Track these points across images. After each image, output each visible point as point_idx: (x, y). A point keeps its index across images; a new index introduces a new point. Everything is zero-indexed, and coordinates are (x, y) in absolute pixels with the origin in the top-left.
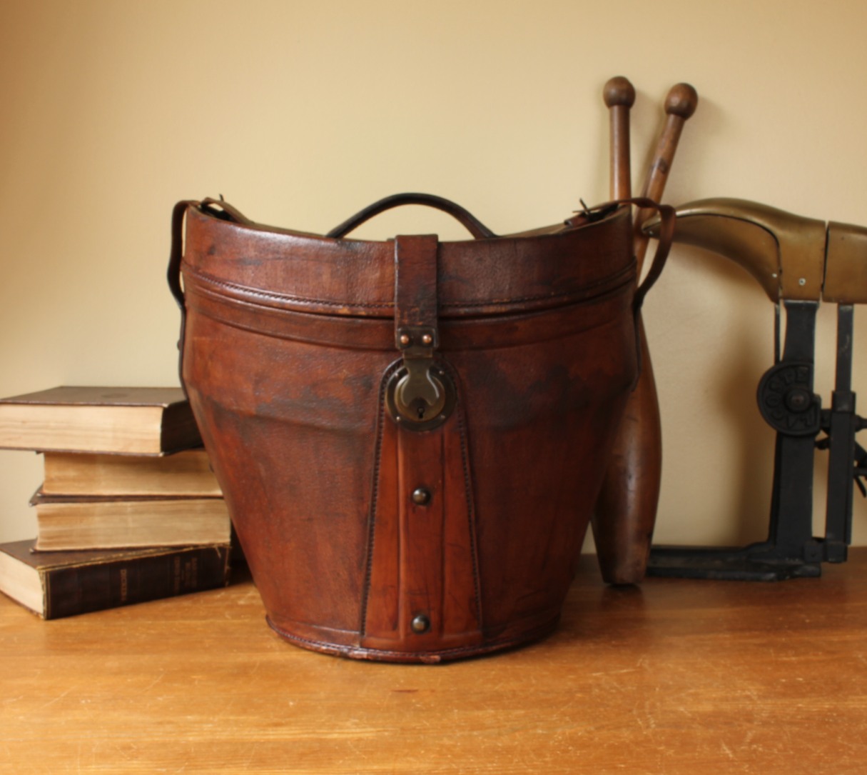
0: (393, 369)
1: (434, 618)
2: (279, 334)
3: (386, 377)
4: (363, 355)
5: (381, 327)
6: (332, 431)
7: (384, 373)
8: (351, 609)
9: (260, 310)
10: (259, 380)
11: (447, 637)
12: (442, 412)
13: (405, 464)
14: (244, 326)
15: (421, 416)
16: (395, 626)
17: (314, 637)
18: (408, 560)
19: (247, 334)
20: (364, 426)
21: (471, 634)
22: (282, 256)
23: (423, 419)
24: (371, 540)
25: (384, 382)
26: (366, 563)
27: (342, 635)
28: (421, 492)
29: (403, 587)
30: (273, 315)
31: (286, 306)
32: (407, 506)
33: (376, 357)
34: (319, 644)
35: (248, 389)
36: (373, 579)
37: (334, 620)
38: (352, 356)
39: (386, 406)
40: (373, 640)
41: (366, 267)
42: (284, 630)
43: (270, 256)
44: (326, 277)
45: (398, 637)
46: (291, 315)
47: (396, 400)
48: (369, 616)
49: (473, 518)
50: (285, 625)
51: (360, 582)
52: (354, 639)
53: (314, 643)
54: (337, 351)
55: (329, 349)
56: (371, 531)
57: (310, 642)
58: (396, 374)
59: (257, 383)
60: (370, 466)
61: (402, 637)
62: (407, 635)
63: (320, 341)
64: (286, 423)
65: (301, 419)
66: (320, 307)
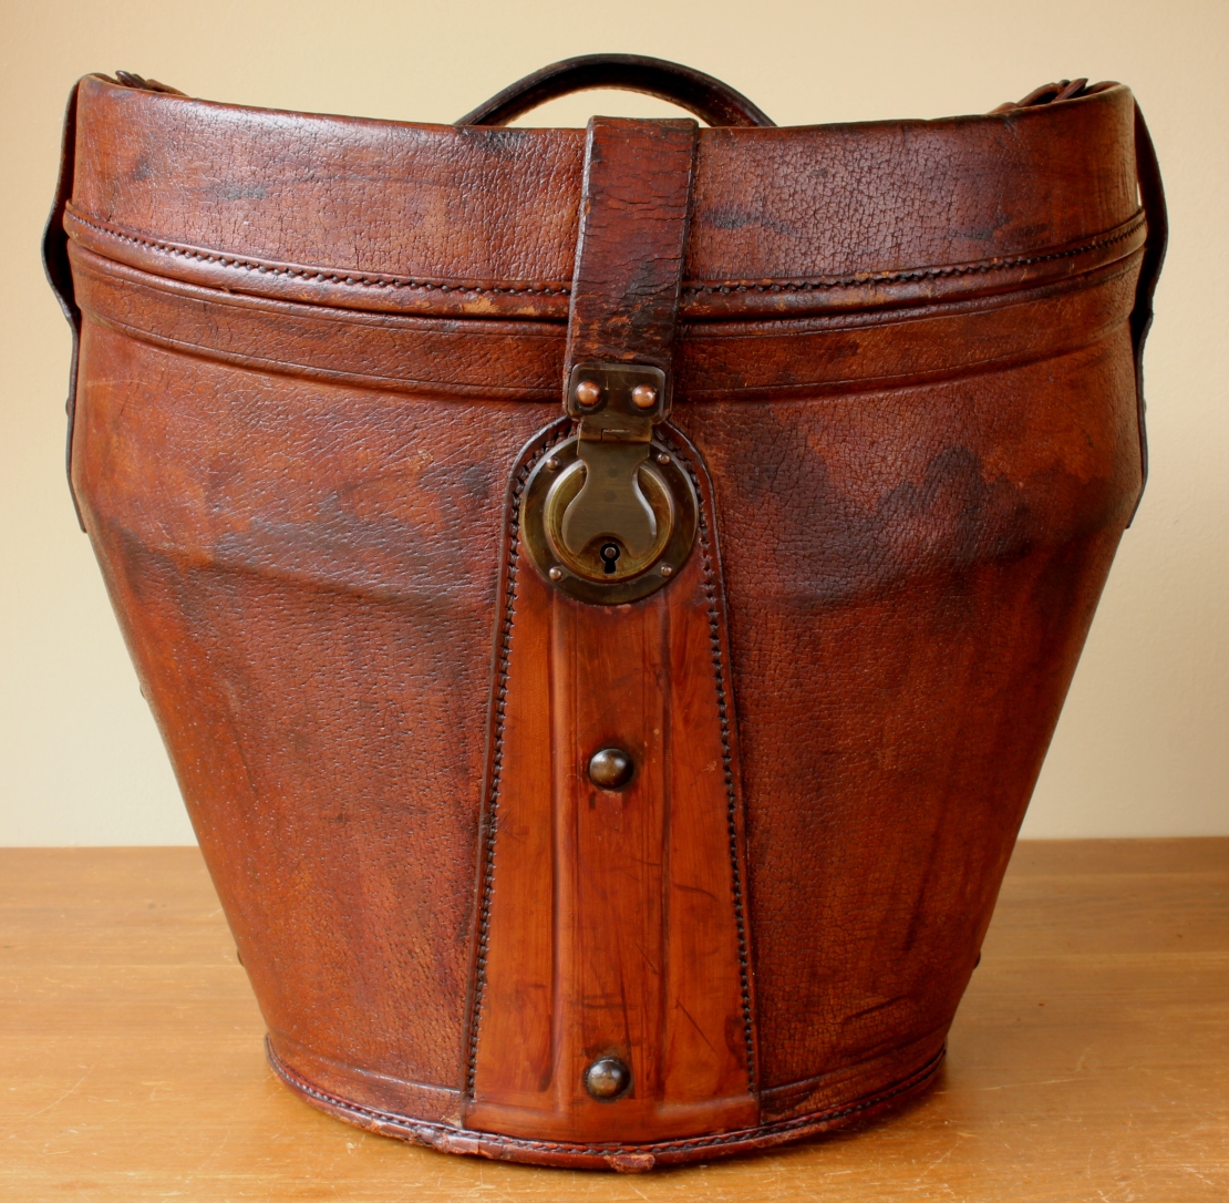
0: (541, 445)
1: (641, 1063)
2: (262, 361)
3: (524, 466)
4: (465, 412)
5: (509, 340)
6: (390, 602)
7: (518, 458)
8: (440, 1035)
9: (214, 300)
10: (221, 475)
11: (670, 1110)
12: (663, 557)
13: (570, 687)
14: (184, 344)
15: (610, 568)
16: (546, 1081)
17: (359, 1097)
18: (577, 924)
19: (192, 364)
20: (471, 590)
21: (730, 1102)
22: (320, 173)
23: (616, 575)
24: (486, 873)
25: (518, 479)
26: (475, 925)
27: (421, 1095)
28: (612, 756)
29: (564, 987)
30: (247, 313)
31: (334, 299)
32: (574, 792)
33: (499, 415)
34: (369, 1113)
35: (194, 500)
36: (492, 965)
37: (405, 1058)
38: (439, 413)
39: (524, 543)
40: (493, 1113)
41: (534, 195)
42: (295, 1073)
43: (289, 174)
44: (433, 224)
45: (553, 1108)
46: (288, 312)
47: (548, 525)
48: (482, 1055)
49: (739, 822)
50: (296, 1061)
51: (463, 972)
52: (450, 1107)
53: (358, 1110)
54: (404, 402)
55: (382, 398)
56: (488, 849)
57: (349, 1106)
58: (547, 459)
59: (215, 483)
60: (485, 691)
61: (562, 1108)
62: (573, 1103)
63: (360, 377)
64: (284, 583)
65: (317, 571)
66: (420, 298)
